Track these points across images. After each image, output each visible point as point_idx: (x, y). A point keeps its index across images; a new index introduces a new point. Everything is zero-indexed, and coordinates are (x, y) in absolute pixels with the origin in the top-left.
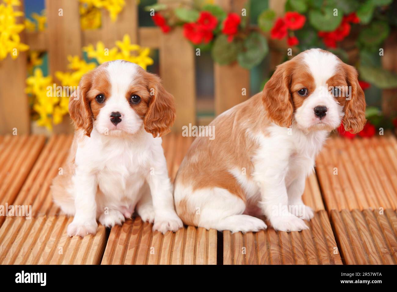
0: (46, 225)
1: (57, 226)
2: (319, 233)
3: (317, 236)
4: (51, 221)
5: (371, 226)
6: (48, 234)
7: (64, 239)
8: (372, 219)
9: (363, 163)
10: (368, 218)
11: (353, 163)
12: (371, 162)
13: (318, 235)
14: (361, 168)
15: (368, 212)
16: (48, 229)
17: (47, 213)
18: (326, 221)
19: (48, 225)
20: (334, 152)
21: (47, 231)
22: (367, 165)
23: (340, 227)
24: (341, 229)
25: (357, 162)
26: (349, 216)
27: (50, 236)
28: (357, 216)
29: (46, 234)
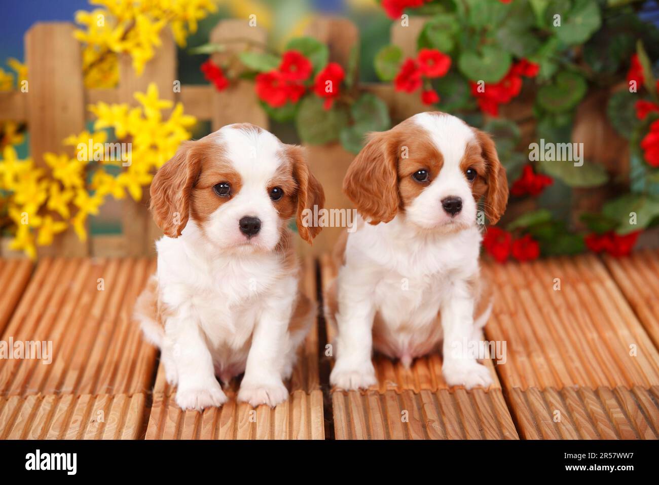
0: (41, 409)
1: (60, 410)
2: (491, 426)
3: (489, 430)
4: (49, 403)
5: (576, 415)
6: (45, 423)
7: (72, 432)
8: (577, 405)
9: (557, 311)
10: (569, 401)
11: (540, 309)
12: (570, 309)
13: (491, 429)
14: (554, 318)
15: (568, 391)
16: (45, 416)
17: (42, 388)
18: (502, 406)
19: (44, 409)
20: (508, 291)
21: (45, 420)
22: (563, 312)
23: (525, 416)
24: (527, 419)
25: (547, 308)
26: (538, 398)
27: (50, 428)
28: (551, 399)
29: (42, 425)
